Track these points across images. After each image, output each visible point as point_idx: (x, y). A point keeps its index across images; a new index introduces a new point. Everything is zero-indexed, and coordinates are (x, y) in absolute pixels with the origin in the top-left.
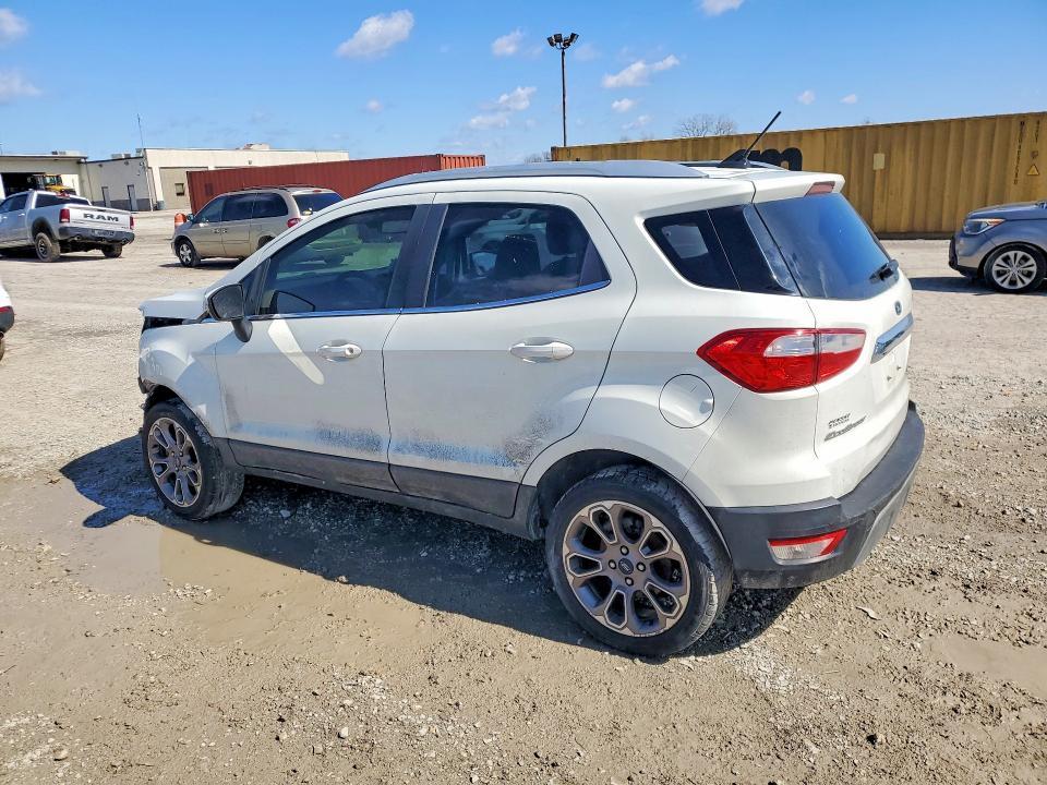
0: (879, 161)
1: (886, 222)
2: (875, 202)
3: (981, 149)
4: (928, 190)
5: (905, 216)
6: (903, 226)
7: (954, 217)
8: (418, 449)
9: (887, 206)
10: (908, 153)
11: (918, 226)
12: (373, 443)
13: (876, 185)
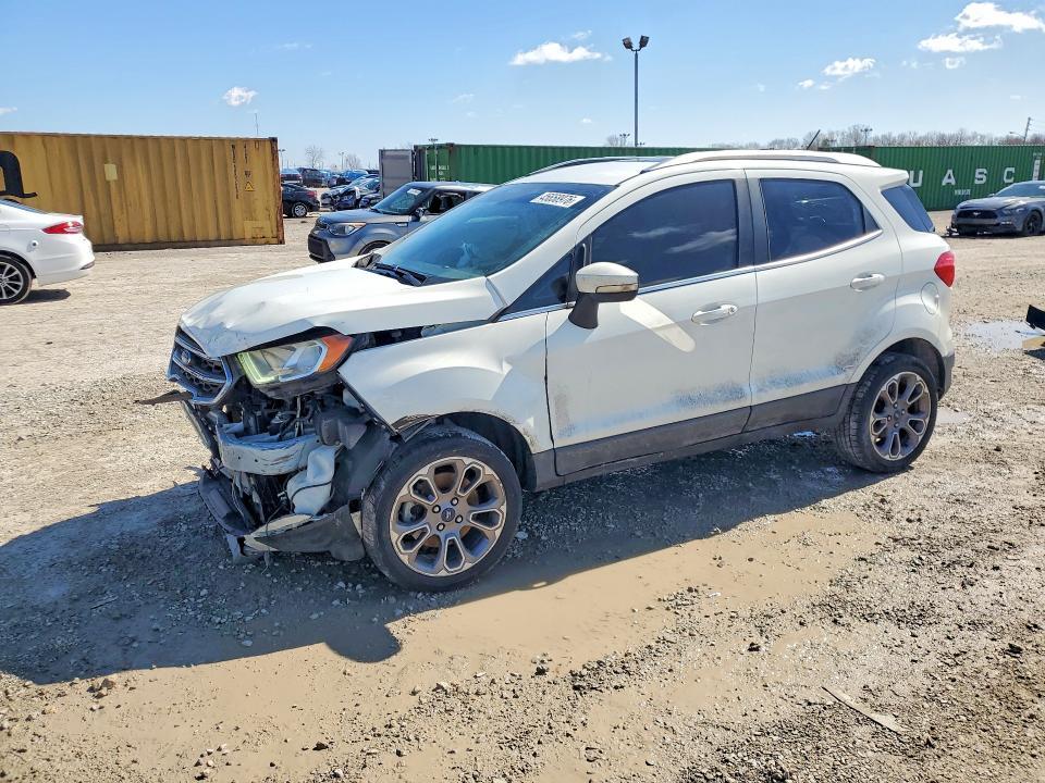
0: (111, 172)
1: (129, 233)
2: (115, 214)
3: (205, 165)
4: (165, 201)
5: (148, 227)
6: (148, 238)
7: (193, 227)
8: (774, 383)
9: (128, 218)
10: (139, 166)
11: (162, 237)
12: (738, 393)
13: (113, 198)
